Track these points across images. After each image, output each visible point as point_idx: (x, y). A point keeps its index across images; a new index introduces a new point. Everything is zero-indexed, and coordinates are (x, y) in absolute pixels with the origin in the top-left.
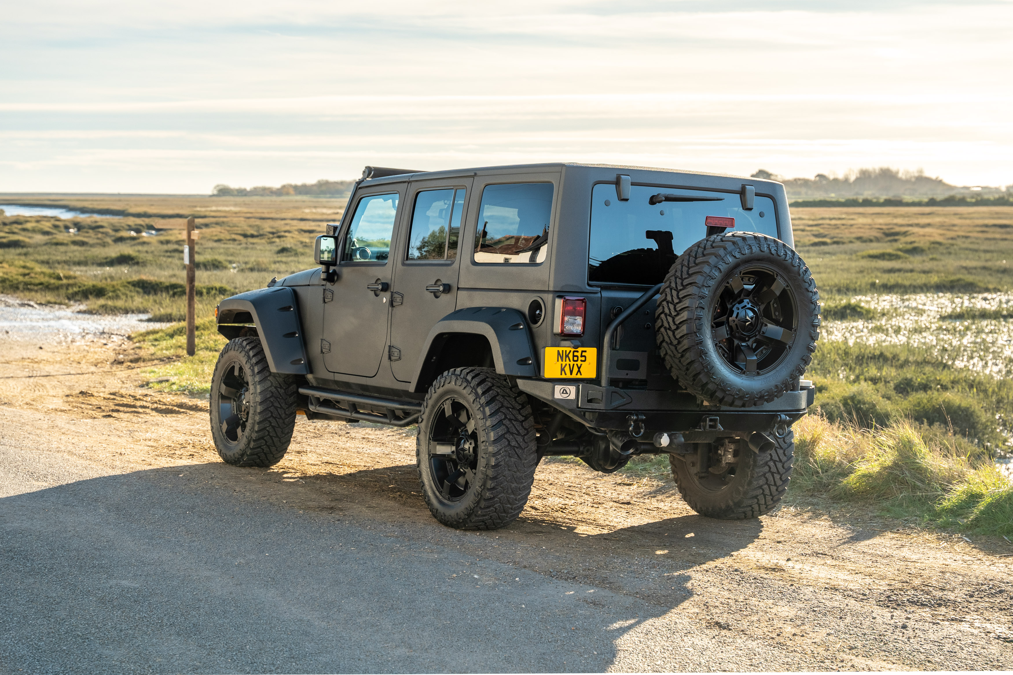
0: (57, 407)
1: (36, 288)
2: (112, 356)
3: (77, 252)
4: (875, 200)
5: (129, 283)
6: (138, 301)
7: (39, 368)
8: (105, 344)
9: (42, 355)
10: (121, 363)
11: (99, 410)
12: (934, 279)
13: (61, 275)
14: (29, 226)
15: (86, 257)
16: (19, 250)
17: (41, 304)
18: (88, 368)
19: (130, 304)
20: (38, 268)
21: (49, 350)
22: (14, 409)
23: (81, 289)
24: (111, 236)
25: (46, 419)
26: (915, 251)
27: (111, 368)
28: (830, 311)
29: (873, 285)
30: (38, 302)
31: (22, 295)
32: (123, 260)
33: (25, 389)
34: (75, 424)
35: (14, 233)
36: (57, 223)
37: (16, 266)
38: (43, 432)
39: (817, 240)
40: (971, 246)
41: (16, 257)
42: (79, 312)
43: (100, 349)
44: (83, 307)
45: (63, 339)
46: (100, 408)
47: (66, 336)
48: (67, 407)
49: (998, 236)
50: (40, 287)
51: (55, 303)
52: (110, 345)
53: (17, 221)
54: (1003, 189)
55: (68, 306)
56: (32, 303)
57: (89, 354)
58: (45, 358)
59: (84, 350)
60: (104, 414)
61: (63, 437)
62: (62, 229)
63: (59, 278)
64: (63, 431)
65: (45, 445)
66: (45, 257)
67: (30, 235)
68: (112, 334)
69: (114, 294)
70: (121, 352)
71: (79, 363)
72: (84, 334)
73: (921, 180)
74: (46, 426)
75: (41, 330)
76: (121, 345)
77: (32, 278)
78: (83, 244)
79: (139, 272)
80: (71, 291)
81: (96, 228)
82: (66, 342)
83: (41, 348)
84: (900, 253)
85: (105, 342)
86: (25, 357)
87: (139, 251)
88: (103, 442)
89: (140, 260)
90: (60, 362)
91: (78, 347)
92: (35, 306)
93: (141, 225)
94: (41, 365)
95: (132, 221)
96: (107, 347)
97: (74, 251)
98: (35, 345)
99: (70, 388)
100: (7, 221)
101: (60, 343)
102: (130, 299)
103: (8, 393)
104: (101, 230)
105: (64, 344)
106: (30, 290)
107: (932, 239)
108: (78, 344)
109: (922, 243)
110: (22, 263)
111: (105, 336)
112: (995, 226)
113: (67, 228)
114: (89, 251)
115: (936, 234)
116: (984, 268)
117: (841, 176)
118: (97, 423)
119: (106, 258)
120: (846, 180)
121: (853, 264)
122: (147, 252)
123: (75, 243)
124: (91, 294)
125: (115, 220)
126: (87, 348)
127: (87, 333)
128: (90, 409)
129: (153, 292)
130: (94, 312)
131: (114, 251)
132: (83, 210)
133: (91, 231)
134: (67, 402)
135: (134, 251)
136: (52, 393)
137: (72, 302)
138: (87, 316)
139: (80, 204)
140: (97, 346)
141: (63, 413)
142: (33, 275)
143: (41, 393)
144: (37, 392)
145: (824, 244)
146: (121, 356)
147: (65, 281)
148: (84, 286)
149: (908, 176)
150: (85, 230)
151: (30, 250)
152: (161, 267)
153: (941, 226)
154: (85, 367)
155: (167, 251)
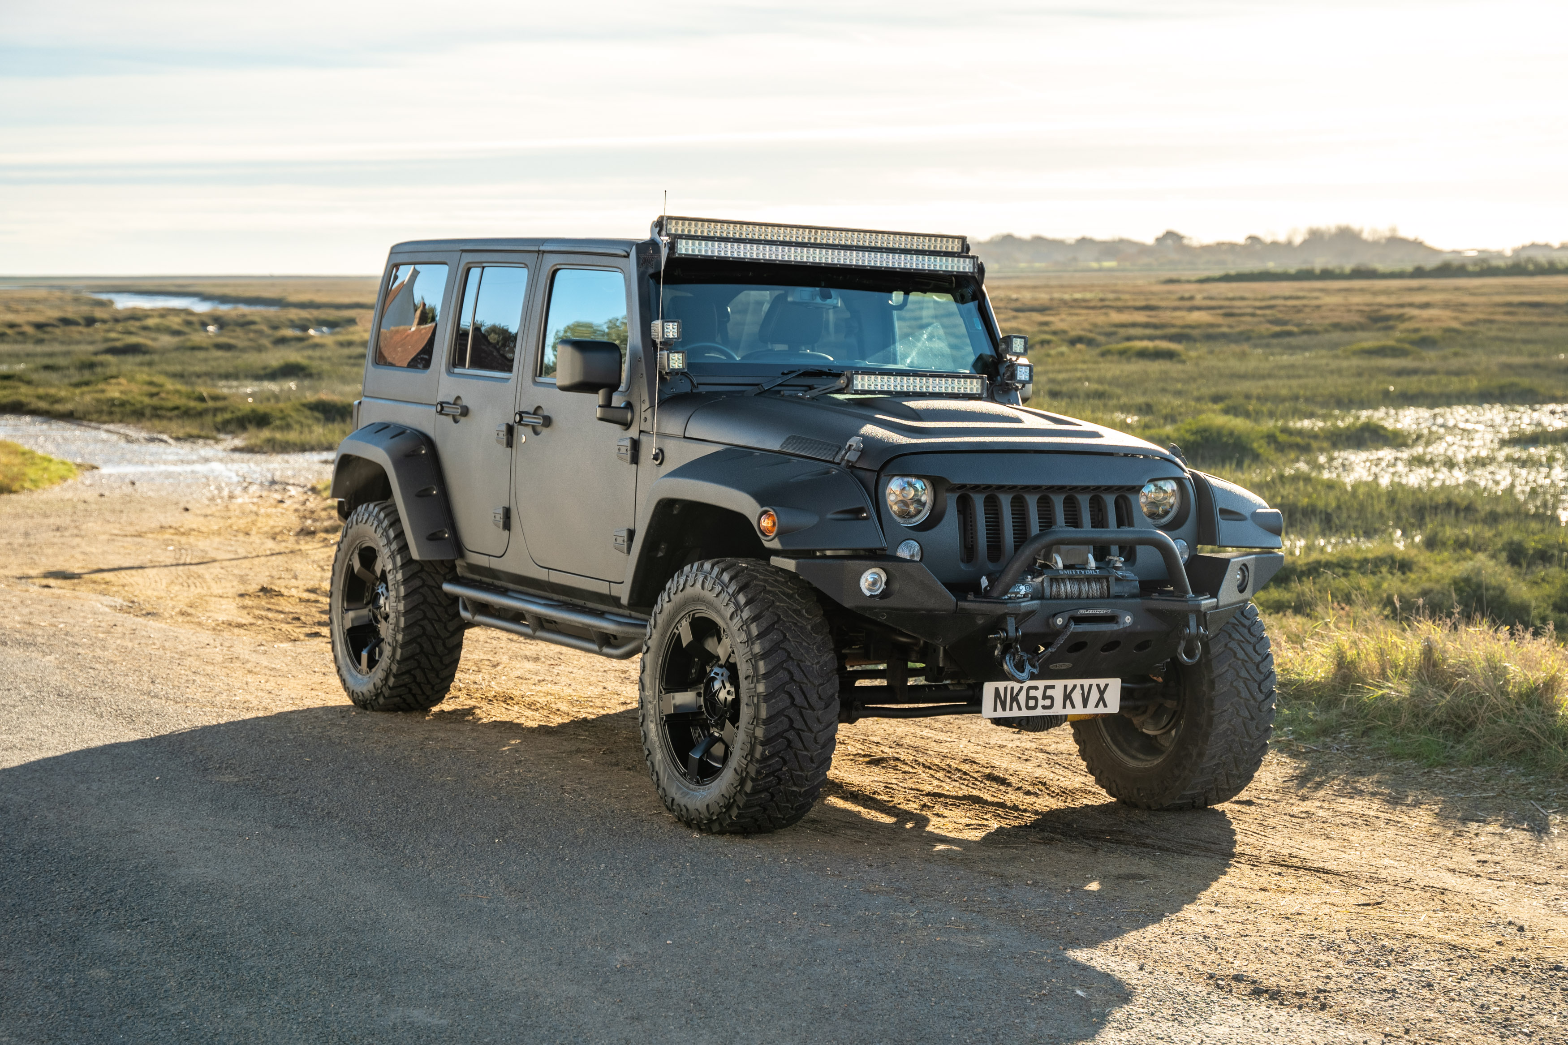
0: (230, 618)
1: (169, 414)
2: (294, 521)
3: (222, 360)
4: (1337, 271)
5: (304, 405)
6: (319, 432)
7: (190, 544)
8: (281, 502)
9: (190, 521)
10: (312, 533)
11: (298, 624)
12: (1474, 384)
13: (205, 395)
14: (150, 322)
15: (236, 367)
16: (139, 358)
17: (178, 439)
18: (262, 544)
19: (307, 437)
20: (170, 385)
21: (199, 512)
22: (163, 625)
23: (234, 415)
24: (268, 336)
25: (218, 644)
26: (1426, 342)
27: (298, 542)
28: (1340, 435)
29: (1386, 393)
30: (174, 435)
31: (148, 424)
32: (290, 371)
33: (172, 582)
34: (265, 652)
35: (130, 333)
36: (190, 318)
37: (136, 382)
38: (218, 670)
39: (1277, 329)
40: (1502, 334)
41: (137, 368)
42: (235, 450)
43: (274, 510)
44: (238, 442)
45: (216, 492)
46: (298, 619)
47: (219, 489)
48: (246, 619)
49: (1535, 319)
50: (176, 412)
51: (199, 437)
52: (288, 502)
53: (134, 316)
54: (1508, 253)
55: (217, 441)
56: (165, 437)
57: (260, 519)
58: (194, 526)
59: (251, 512)
60: (307, 630)
61: (250, 678)
62: (197, 326)
63: (202, 399)
64: (249, 666)
65: (224, 696)
66: (178, 368)
67: (153, 335)
68: (288, 484)
69: (283, 423)
70: (307, 514)
71: (247, 534)
72: (245, 484)
73: (1395, 242)
74: (219, 658)
75: (181, 478)
76: (304, 503)
77: (162, 399)
78: (228, 347)
79: (316, 390)
80: (219, 418)
81: (245, 324)
82: (222, 498)
83: (187, 510)
84: (1407, 346)
85: (278, 497)
86: (164, 524)
87: (310, 358)
88: (318, 687)
89: (314, 371)
90: (219, 533)
91: (241, 506)
92: (171, 441)
93: (308, 320)
94: (192, 539)
95: (294, 314)
96: (284, 505)
97: (216, 359)
98: (177, 503)
99: (243, 580)
100: (118, 316)
101: (212, 499)
102: (306, 430)
103: (149, 593)
104: (253, 327)
105: (219, 501)
106: (160, 417)
107: (1444, 325)
108: (240, 500)
109: (1433, 331)
110: (145, 377)
111: (277, 487)
112: (1522, 304)
113: (204, 325)
114: (238, 357)
115: (1446, 318)
116: (1537, 366)
117: (1282, 238)
118: (301, 650)
119: (265, 368)
120: (1289, 244)
121: (1345, 364)
122: (321, 358)
123: (219, 347)
124: (250, 422)
125: (271, 312)
126: (255, 508)
127: (250, 483)
128: (282, 621)
129: (338, 418)
130: (256, 449)
131: (276, 358)
132: (224, 299)
133: (238, 329)
134: (244, 607)
135: (303, 357)
136: (217, 589)
137: (222, 436)
138: (246, 456)
139: (218, 291)
140: (267, 504)
141: (242, 631)
142: (163, 395)
143: (199, 590)
144: (192, 588)
145: (1289, 334)
146: (309, 522)
147: (211, 404)
148: (239, 410)
149: (1376, 237)
150: (230, 328)
151: (156, 357)
152: (344, 380)
153: (1446, 306)
154: (258, 541)
155: (350, 357)
